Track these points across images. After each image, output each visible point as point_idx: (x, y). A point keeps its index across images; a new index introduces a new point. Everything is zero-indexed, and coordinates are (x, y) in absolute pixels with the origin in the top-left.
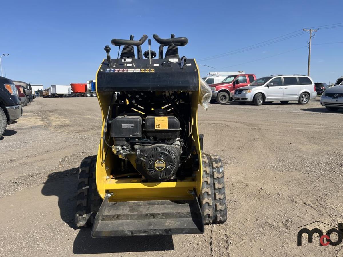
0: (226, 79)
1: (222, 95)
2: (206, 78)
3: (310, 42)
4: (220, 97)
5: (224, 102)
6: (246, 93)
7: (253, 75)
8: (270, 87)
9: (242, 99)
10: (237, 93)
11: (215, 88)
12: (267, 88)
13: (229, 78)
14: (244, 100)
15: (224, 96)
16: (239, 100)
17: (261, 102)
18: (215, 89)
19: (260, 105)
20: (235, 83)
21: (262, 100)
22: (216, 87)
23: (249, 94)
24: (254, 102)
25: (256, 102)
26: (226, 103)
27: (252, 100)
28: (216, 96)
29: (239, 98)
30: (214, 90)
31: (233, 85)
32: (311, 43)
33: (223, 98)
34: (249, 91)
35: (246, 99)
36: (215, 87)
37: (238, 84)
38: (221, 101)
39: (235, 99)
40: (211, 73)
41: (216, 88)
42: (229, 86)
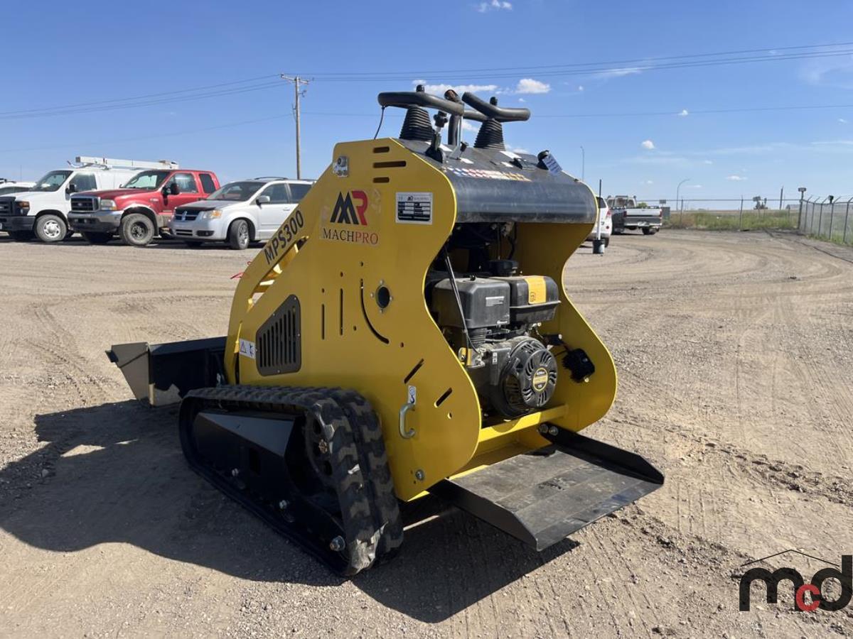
0: (137, 178)
1: (133, 221)
2: (72, 172)
3: (297, 106)
4: (129, 227)
5: (142, 241)
6: (208, 219)
7: (211, 174)
8: (263, 206)
9: (200, 233)
10: (184, 219)
11: (112, 201)
12: (256, 207)
13: (146, 178)
14: (205, 235)
15: (141, 224)
16: (191, 235)
17: (246, 241)
18: (114, 205)
19: (245, 248)
20: (169, 191)
21: (247, 236)
22: (117, 198)
23: (214, 220)
24: (230, 242)
25: (236, 241)
26: (148, 242)
27: (225, 236)
28: (118, 225)
29: (191, 231)
30: (111, 207)
31: (161, 196)
32: (299, 110)
33: (138, 231)
34: (217, 214)
35: (211, 233)
36: (112, 198)
37: (177, 194)
38: (133, 240)
39: (178, 234)
40: (83, 159)
41: (116, 203)
42: (154, 198)
